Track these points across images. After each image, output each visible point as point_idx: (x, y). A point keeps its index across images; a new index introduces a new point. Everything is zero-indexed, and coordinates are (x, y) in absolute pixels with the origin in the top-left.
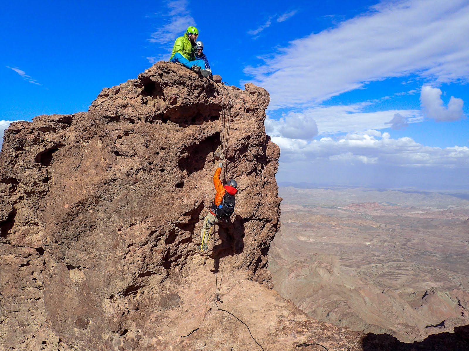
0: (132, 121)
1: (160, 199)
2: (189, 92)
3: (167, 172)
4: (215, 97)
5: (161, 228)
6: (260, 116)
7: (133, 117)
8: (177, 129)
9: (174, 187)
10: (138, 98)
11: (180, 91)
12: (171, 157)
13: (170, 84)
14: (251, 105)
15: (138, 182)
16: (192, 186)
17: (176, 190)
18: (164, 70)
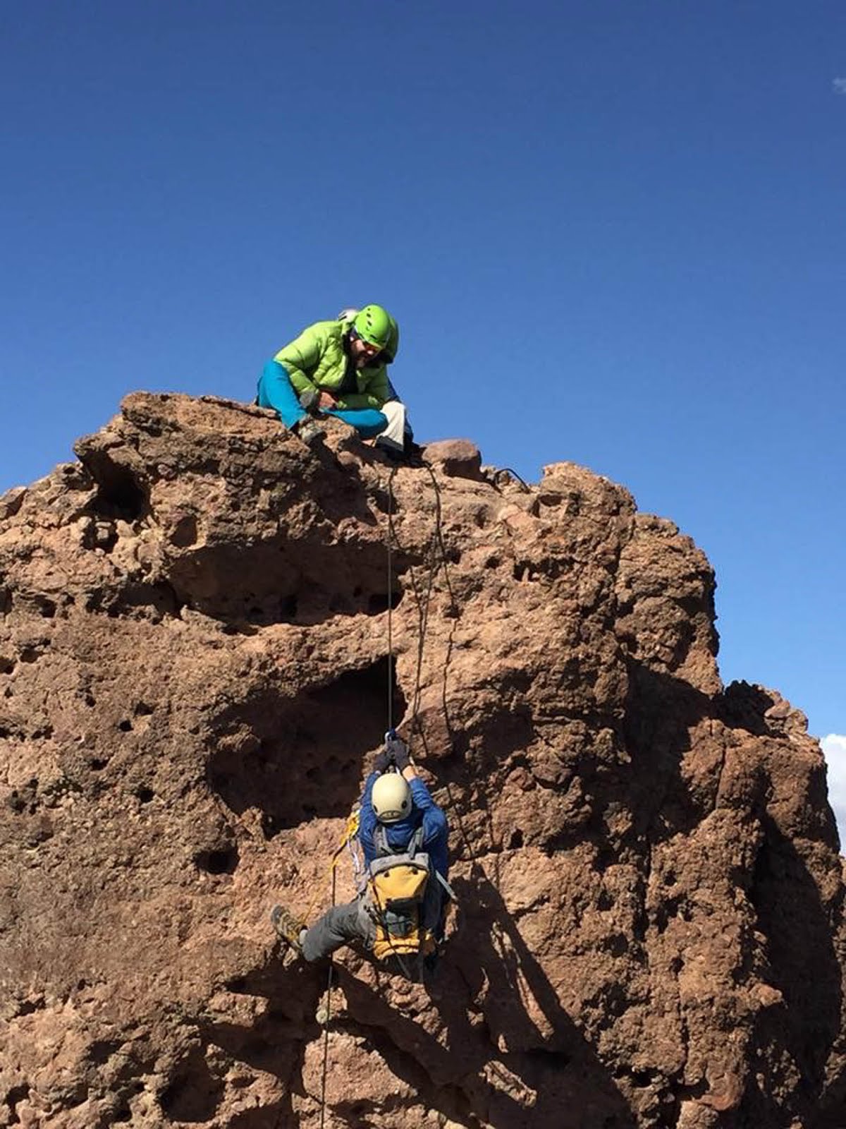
0: (48, 609)
1: (135, 909)
2: (234, 495)
3: (162, 802)
4: (370, 519)
5: (137, 1033)
6: (582, 593)
7: (48, 591)
8: (214, 638)
9: (191, 867)
10: (73, 526)
11: (200, 494)
12: (175, 743)
13: (164, 469)
14: (533, 546)
15: (52, 836)
16: (273, 869)
17: (202, 878)
18: (139, 421)
